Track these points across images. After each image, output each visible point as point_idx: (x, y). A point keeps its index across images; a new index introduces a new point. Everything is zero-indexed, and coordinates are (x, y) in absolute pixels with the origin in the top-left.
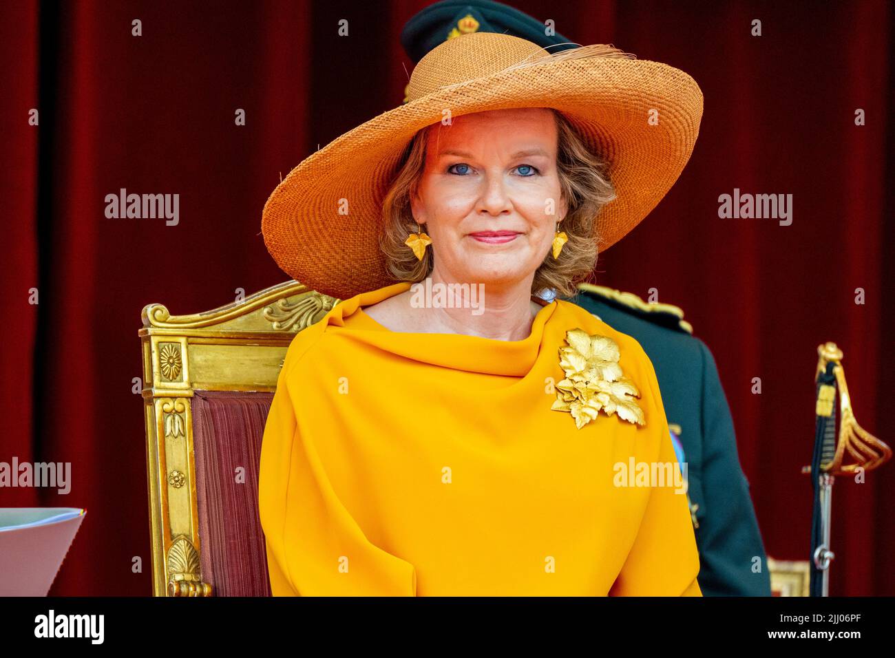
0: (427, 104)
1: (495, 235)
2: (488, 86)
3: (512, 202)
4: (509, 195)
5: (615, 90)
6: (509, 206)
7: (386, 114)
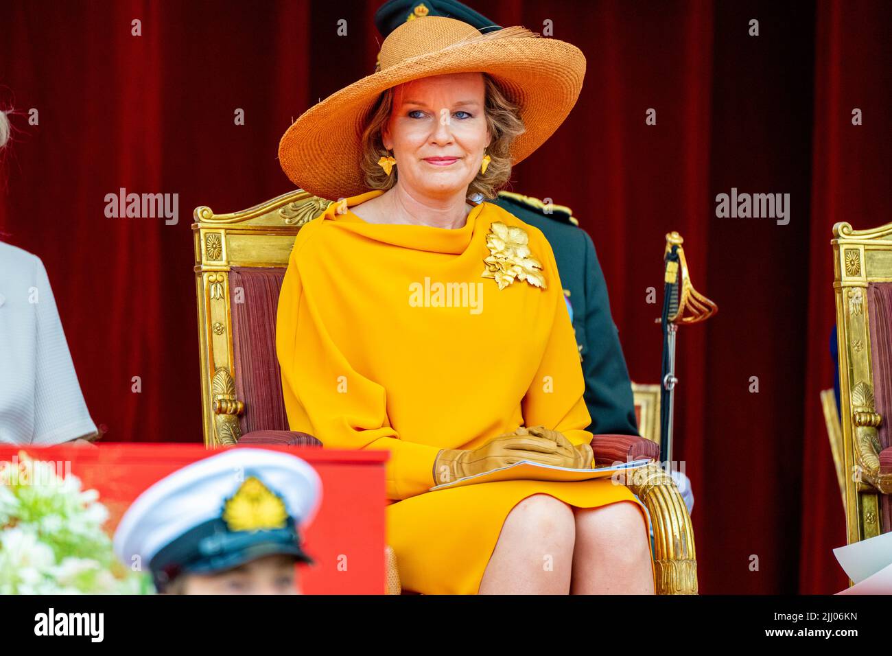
0: (396, 71)
1: (442, 160)
2: (439, 59)
3: (454, 136)
4: (452, 132)
5: (526, 60)
6: (452, 140)
7: (367, 78)
